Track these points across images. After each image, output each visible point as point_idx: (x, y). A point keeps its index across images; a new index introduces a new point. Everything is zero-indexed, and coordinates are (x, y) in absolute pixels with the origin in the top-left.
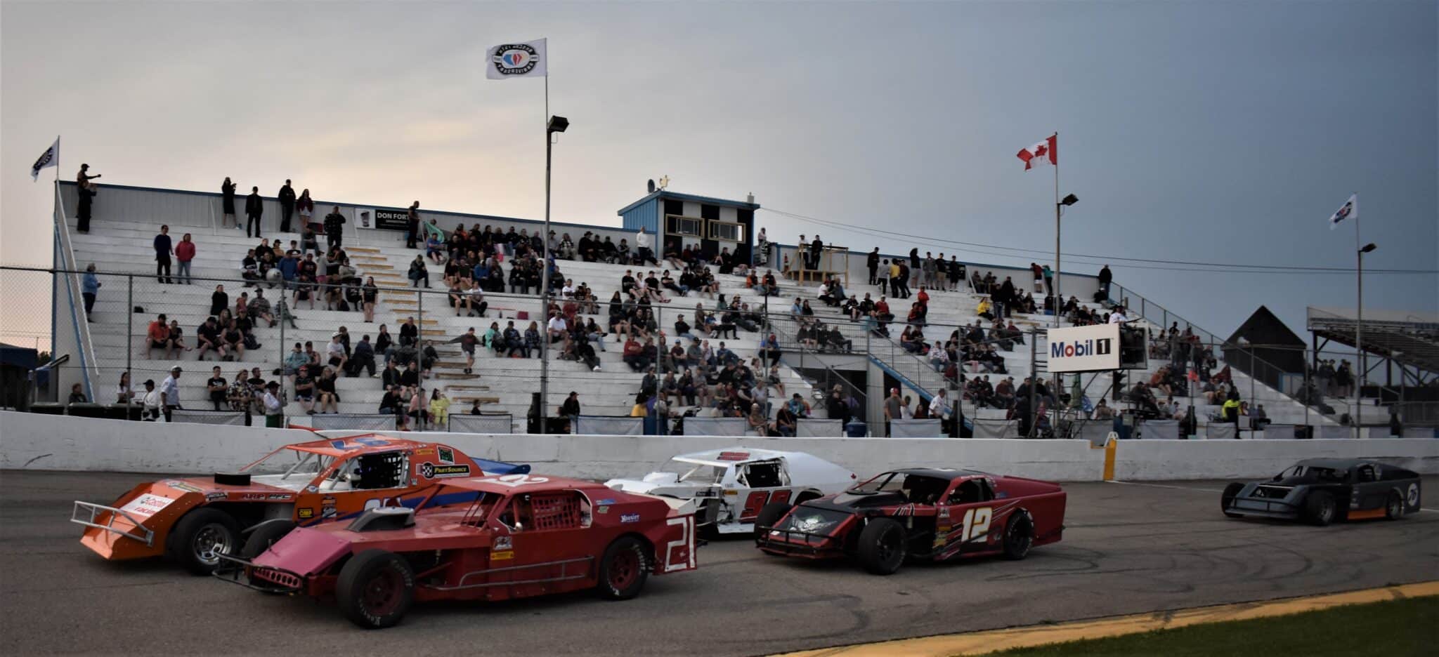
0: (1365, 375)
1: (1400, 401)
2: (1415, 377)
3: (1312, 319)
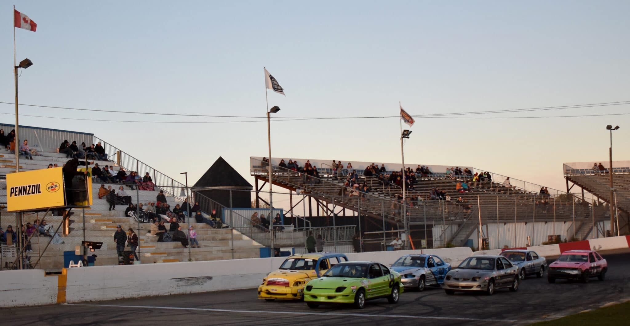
0: (291, 210)
1: (310, 227)
2: (328, 209)
3: (254, 167)
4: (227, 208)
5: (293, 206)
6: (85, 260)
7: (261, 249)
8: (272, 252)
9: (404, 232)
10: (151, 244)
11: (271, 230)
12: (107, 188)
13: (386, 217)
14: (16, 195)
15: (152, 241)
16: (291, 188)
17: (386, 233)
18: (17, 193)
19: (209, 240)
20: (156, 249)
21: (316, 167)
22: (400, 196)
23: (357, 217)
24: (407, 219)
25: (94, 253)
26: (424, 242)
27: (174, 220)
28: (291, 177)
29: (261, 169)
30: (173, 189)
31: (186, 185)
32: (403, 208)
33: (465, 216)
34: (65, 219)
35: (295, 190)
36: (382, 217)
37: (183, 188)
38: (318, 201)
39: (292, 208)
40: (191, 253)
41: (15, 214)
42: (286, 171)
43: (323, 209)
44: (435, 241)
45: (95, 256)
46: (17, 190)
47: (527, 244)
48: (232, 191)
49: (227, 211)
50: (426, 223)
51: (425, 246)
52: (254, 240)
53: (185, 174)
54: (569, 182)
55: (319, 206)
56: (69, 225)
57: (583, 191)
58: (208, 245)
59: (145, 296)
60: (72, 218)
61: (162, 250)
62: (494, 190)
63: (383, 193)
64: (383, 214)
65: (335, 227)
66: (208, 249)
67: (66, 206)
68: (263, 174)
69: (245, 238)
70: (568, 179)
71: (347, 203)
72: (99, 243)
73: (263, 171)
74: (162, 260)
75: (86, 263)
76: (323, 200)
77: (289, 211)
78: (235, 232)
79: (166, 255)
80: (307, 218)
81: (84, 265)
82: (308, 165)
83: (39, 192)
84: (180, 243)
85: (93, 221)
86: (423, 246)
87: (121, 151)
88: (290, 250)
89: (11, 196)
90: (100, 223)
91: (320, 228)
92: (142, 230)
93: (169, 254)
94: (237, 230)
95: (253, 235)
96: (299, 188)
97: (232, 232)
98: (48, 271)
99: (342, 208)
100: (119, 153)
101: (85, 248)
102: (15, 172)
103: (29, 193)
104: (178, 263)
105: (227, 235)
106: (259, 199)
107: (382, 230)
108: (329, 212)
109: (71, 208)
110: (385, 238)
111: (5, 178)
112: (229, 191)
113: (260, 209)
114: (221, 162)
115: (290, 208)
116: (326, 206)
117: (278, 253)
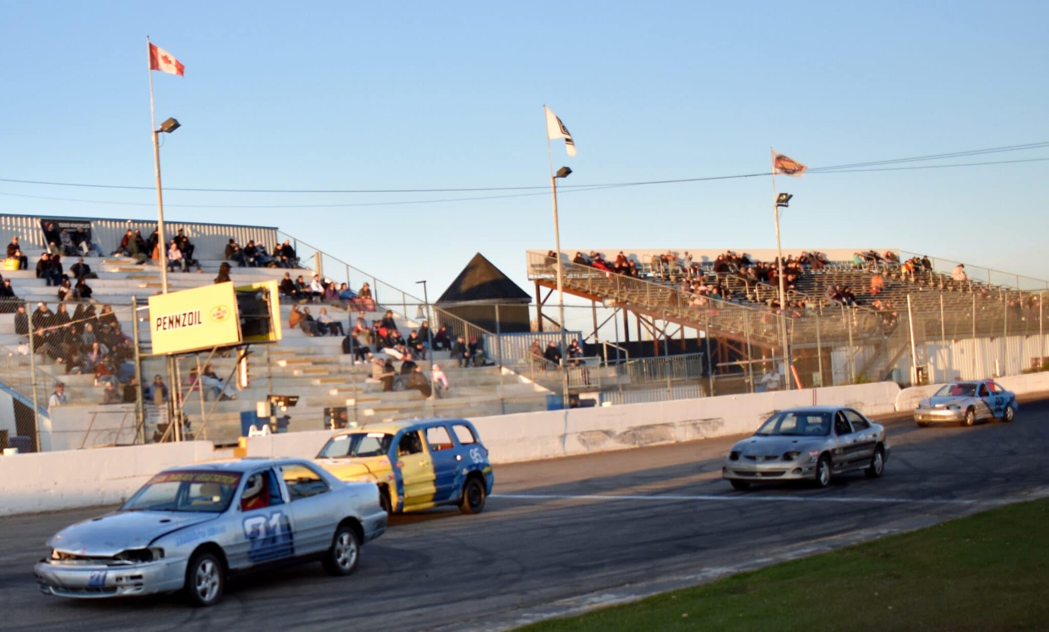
0: (595, 333)
1: (627, 360)
2: (656, 329)
3: (533, 266)
4: (491, 334)
5: (598, 326)
6: (274, 424)
7: (549, 397)
8: (566, 402)
9: (783, 362)
10: (373, 396)
12: (303, 312)
13: (753, 337)
14: (165, 329)
15: (375, 391)
16: (594, 297)
17: (753, 364)
18: (167, 326)
19: (465, 386)
20: (382, 403)
21: (635, 262)
22: (776, 302)
23: (704, 340)
24: (789, 340)
25: (287, 414)
26: (818, 376)
27: (409, 357)
28: (592, 279)
29: (544, 269)
30: (405, 308)
31: (424, 300)
32: (780, 321)
33: (885, 330)
34: (240, 362)
35: (601, 300)
36: (746, 338)
37: (420, 305)
38: (639, 317)
39: (596, 329)
41: (164, 358)
42: (585, 270)
43: (647, 328)
44: (837, 373)
45: (287, 418)
46: (167, 321)
47: (994, 373)
48: (499, 307)
49: (493, 340)
50: (819, 345)
51: (819, 383)
52: (536, 382)
53: (423, 284)
55: (641, 324)
56: (248, 371)
58: (464, 394)
60: (251, 359)
61: (391, 405)
62: (936, 285)
63: (746, 299)
64: (748, 334)
65: (667, 358)
67: (241, 342)
68: (548, 277)
69: (523, 380)
71: (687, 319)
72: (293, 397)
73: (547, 272)
75: (274, 428)
76: (647, 315)
77: (592, 335)
78: (505, 371)
79: (399, 412)
80: (621, 344)
81: (273, 432)
82: (622, 259)
83: (200, 323)
84: (418, 393)
85: (283, 363)
86: (815, 383)
87: (321, 252)
88: (596, 397)
89: (157, 330)
90: (293, 365)
91: (643, 360)
92: (359, 373)
93: (402, 410)
94: (509, 368)
95: (535, 375)
96: (607, 298)
97: (501, 372)
98: (218, 443)
99: (678, 326)
100: (319, 255)
101: (272, 405)
102: (160, 293)
103: (184, 325)
105: (493, 377)
106: (543, 318)
107: (747, 360)
108: (658, 334)
109: (248, 344)
110: (751, 373)
111: (147, 304)
112: (493, 308)
113: (546, 334)
114: (479, 262)
115: (593, 330)
116: (653, 325)
117: (576, 403)
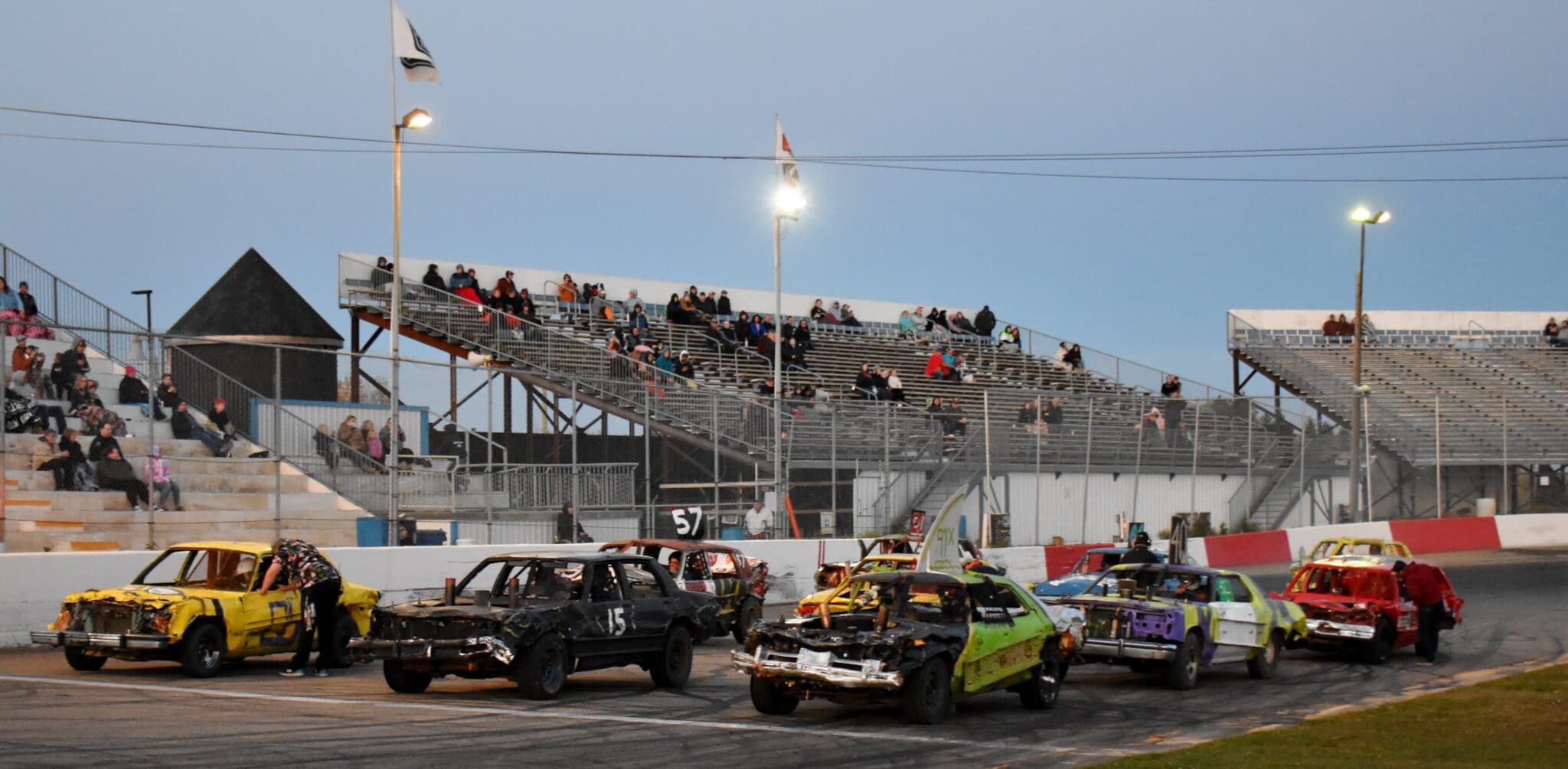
0: (453, 412)
1: (505, 464)
2: (559, 413)
3: (349, 282)
4: (264, 398)
5: (459, 399)
7: (361, 521)
8: (393, 532)
9: (772, 489)
10: (36, 495)
11: (392, 467)
13: (723, 442)
15: (40, 487)
16: (457, 350)
17: (721, 489)
19: (209, 490)
20: (53, 510)
21: (530, 292)
22: (768, 384)
23: (642, 439)
24: (784, 451)
26: (828, 519)
28: (454, 315)
29: (370, 289)
30: (108, 335)
31: (146, 326)
33: (947, 450)
35: (465, 353)
36: (713, 441)
37: (139, 334)
38: (531, 390)
39: (454, 406)
40: (156, 527)
43: (544, 412)
44: (860, 515)
47: (1117, 534)
48: (283, 351)
49: (267, 409)
50: (834, 464)
51: (831, 530)
52: (340, 493)
53: (145, 295)
54: (1242, 365)
55: (534, 403)
57: (1277, 392)
58: (208, 504)
59: (16, 646)
61: (70, 515)
62: (1031, 378)
63: (717, 375)
64: (716, 434)
65: (575, 466)
66: (208, 516)
68: (374, 304)
69: (315, 486)
70: (1237, 355)
71: (615, 399)
74: (69, 544)
76: (546, 388)
77: (445, 416)
78: (286, 469)
79: (81, 529)
80: (497, 437)
82: (506, 284)
84: (121, 496)
86: (824, 530)
88: (445, 526)
91: (535, 465)
92: (12, 452)
93: (90, 526)
94: (295, 465)
95: (339, 480)
96: (477, 350)
97: (278, 470)
99: (599, 412)
104: (115, 552)
105: (263, 477)
106: (361, 377)
107: (712, 480)
108: (562, 423)
110: (717, 503)
112: (273, 350)
113: (364, 407)
114: (252, 265)
115: (448, 408)
116: (554, 407)
117: (410, 536)
